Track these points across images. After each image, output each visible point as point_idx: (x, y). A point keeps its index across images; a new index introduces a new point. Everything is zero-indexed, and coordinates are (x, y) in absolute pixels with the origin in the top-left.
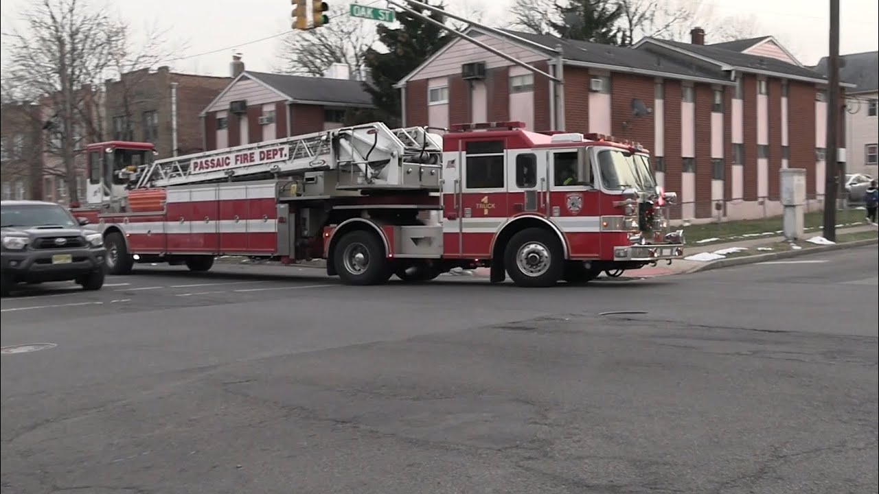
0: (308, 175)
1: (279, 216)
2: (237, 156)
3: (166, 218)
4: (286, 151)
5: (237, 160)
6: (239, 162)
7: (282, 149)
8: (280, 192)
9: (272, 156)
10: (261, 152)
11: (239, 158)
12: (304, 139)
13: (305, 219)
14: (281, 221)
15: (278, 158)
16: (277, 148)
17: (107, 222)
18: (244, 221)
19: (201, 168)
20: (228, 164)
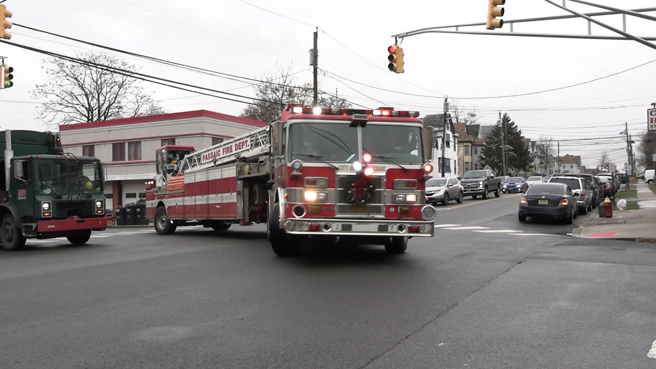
0: (261, 159)
1: (237, 190)
2: (224, 149)
3: (184, 195)
4: (249, 143)
5: (224, 152)
6: (225, 153)
7: (247, 141)
8: (240, 172)
9: (241, 147)
10: (236, 145)
11: (225, 150)
12: (259, 133)
13: (255, 192)
14: (239, 193)
15: (245, 148)
16: (244, 140)
17: (158, 199)
18: (221, 194)
19: (207, 159)
20: (219, 155)
